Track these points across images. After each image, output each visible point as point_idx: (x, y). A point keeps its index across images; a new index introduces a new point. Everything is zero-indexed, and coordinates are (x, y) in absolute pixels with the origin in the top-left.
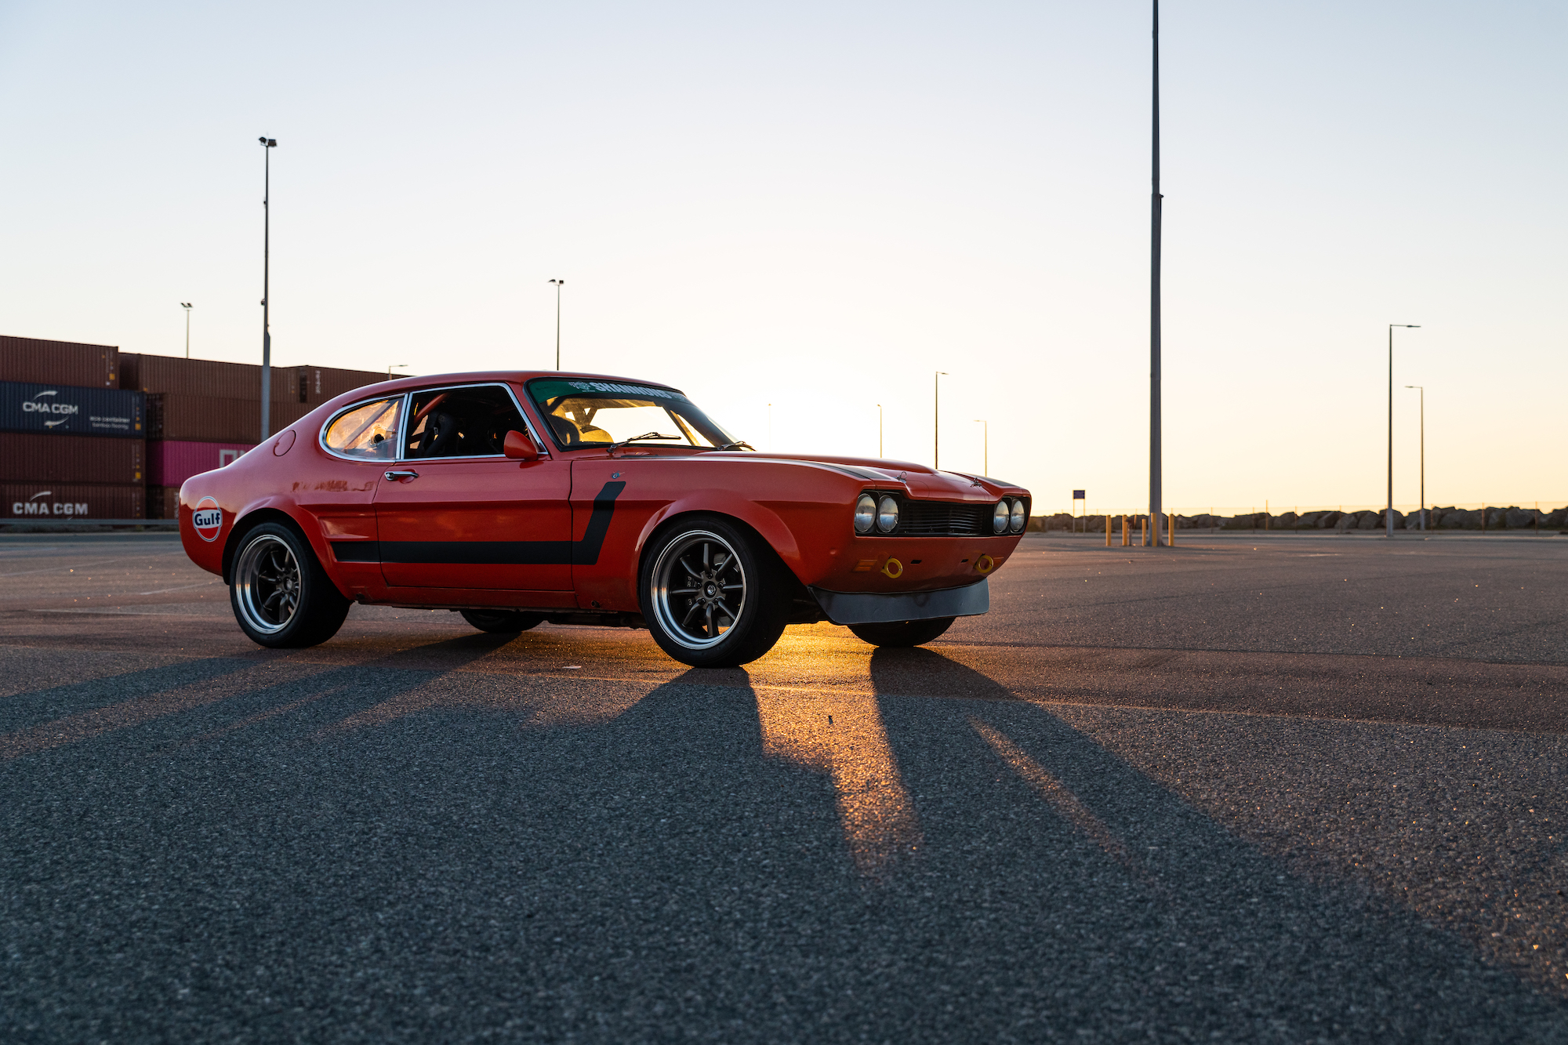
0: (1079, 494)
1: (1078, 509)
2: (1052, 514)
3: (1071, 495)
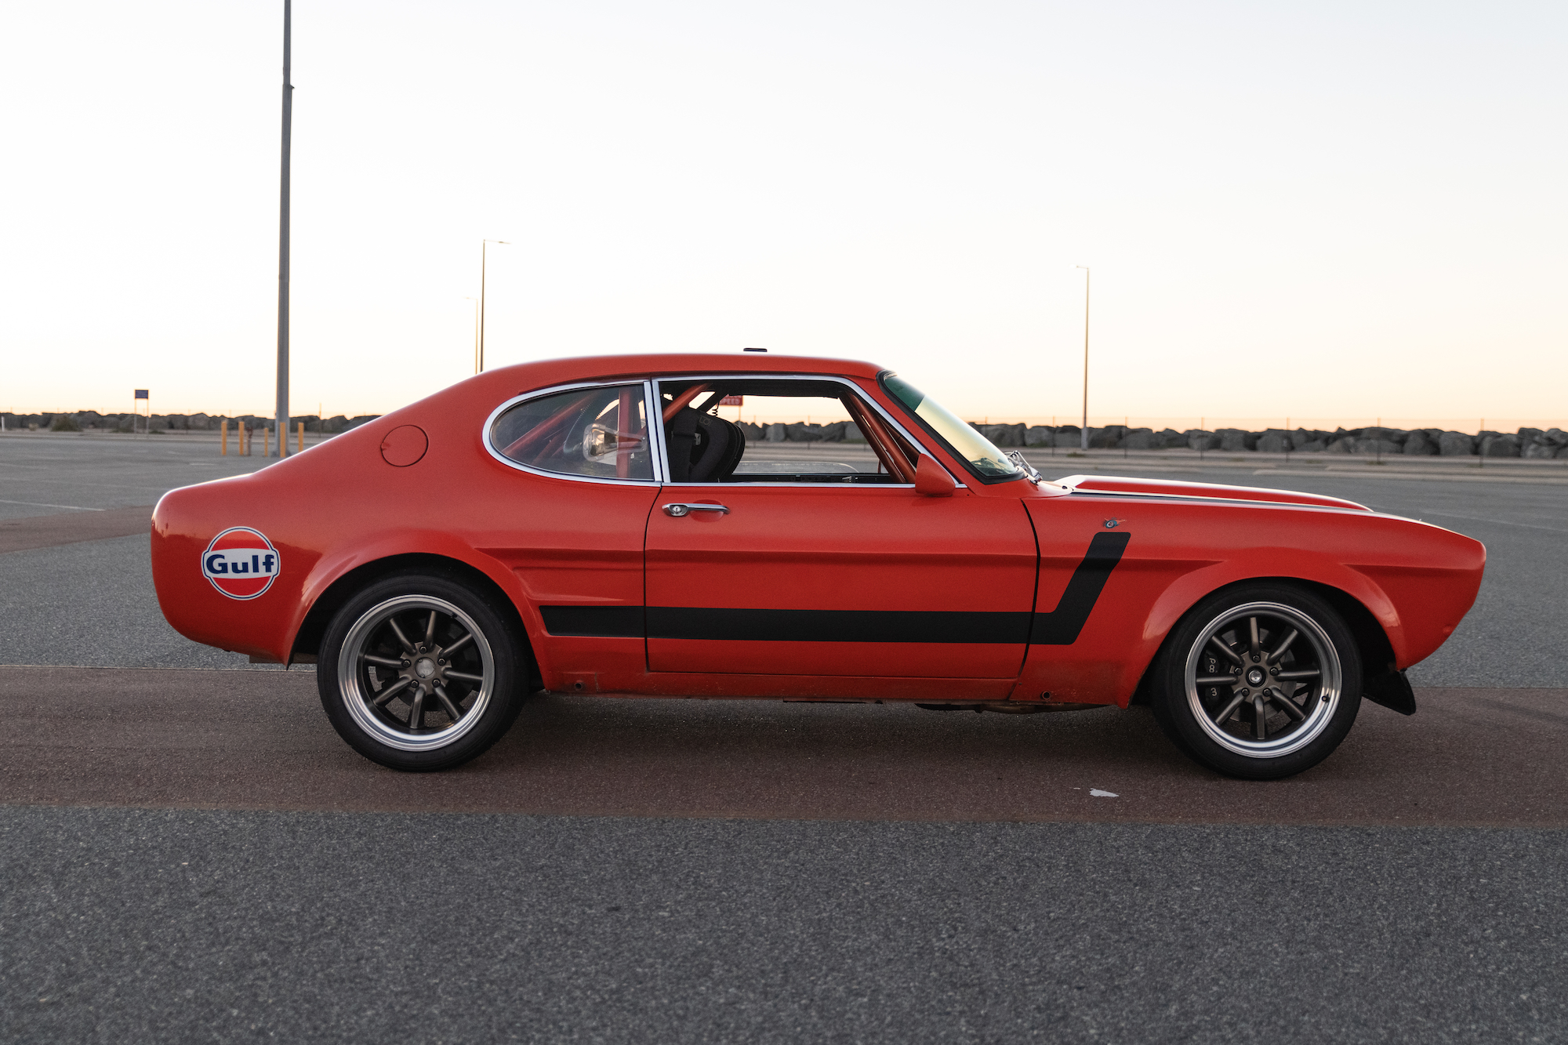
0: (142, 394)
1: (143, 408)
2: (76, 411)
3: (133, 394)
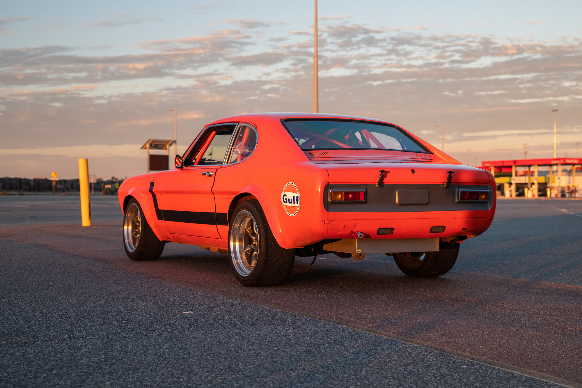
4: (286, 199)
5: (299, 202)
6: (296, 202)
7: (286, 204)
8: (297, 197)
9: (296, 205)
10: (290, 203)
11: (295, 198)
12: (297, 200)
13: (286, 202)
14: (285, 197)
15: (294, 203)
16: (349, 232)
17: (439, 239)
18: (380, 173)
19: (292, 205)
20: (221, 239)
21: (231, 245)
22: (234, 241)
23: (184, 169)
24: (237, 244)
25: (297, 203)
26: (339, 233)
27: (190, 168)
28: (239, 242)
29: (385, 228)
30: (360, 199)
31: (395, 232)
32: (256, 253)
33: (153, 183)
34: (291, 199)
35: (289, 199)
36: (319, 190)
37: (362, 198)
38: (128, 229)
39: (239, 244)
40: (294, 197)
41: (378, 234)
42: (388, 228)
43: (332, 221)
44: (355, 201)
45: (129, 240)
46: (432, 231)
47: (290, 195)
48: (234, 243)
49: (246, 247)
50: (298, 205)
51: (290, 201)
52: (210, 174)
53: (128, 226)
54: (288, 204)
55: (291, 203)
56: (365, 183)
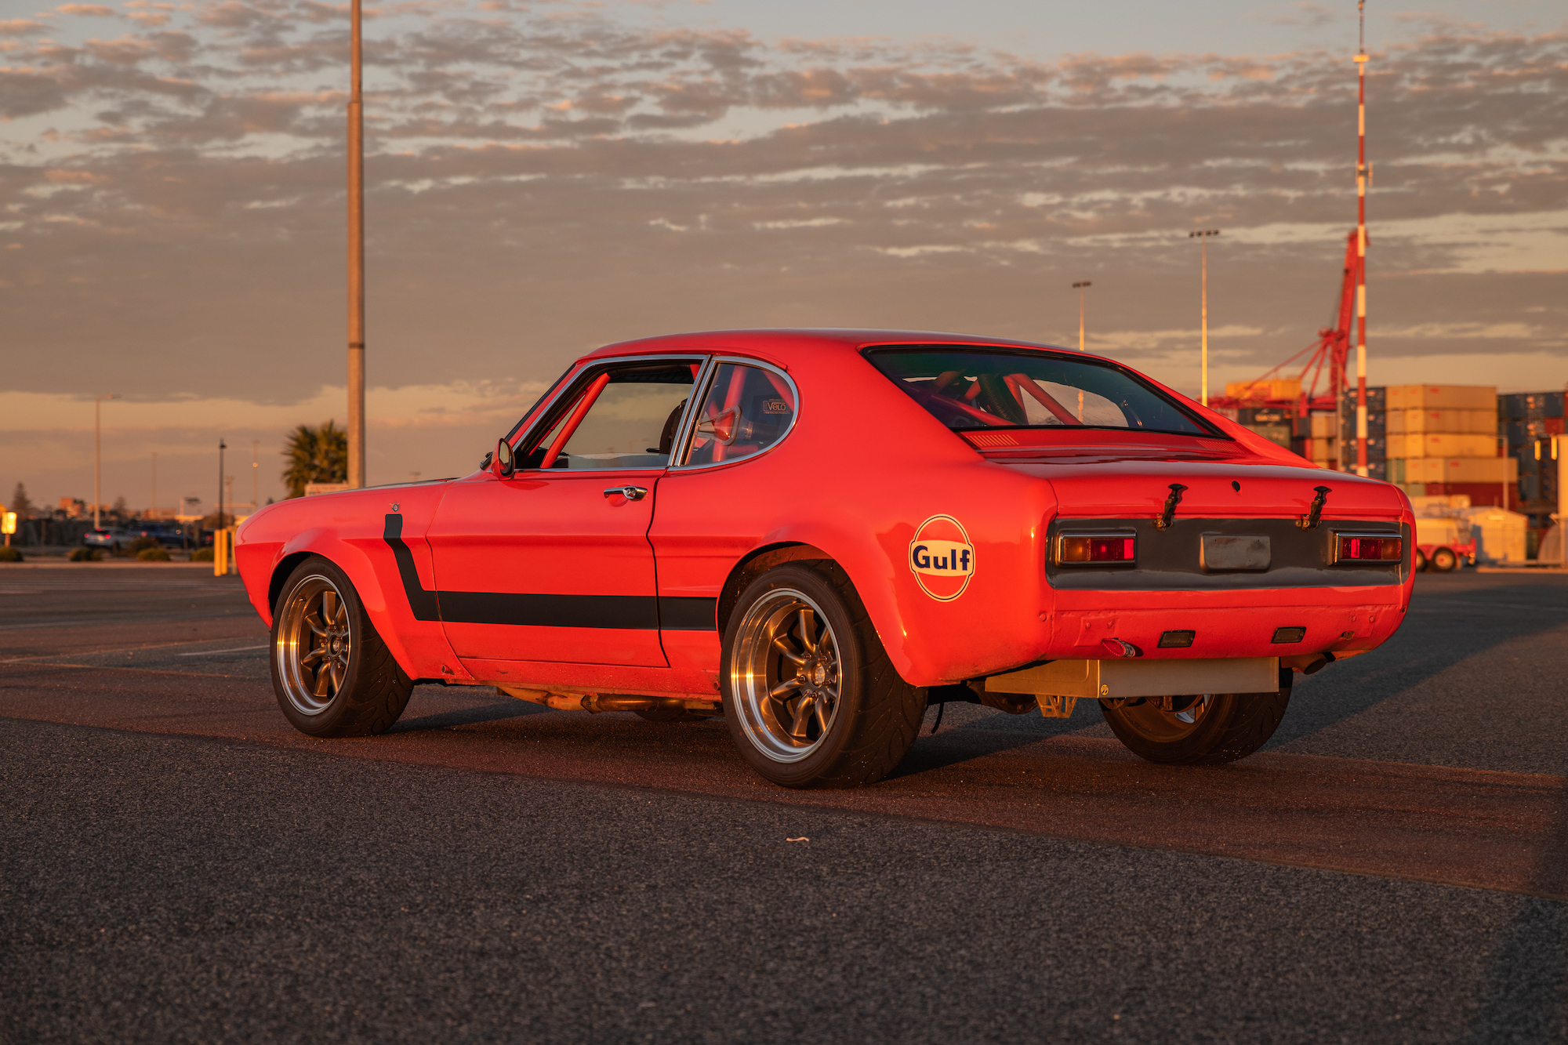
4: (927, 558)
5: (970, 565)
6: (959, 564)
7: (925, 571)
8: (965, 552)
9: (959, 572)
10: (937, 566)
11: (959, 555)
12: (965, 561)
13: (927, 565)
14: (922, 553)
15: (954, 567)
16: (1097, 641)
17: (1277, 659)
18: (1170, 491)
19: (948, 572)
20: (669, 666)
21: (733, 682)
22: (742, 670)
23: (516, 477)
24: (750, 676)
25: (965, 568)
26: (1076, 644)
27: (530, 474)
28: (755, 673)
29: (1176, 631)
30: (1126, 557)
31: (1195, 640)
32: (809, 702)
33: (399, 517)
34: (945, 559)
35: (936, 559)
36: (1033, 536)
37: (1128, 553)
38: (287, 647)
39: (755, 678)
40: (954, 552)
41: (1159, 646)
42: (1183, 631)
43: (1063, 612)
44: (1113, 562)
45: (291, 680)
46: (1277, 638)
47: (938, 548)
48: (743, 676)
49: (771, 687)
50: (966, 573)
51: (940, 563)
52: (637, 493)
53: (288, 639)
54: (932, 571)
55: (945, 566)
56: (1132, 517)
